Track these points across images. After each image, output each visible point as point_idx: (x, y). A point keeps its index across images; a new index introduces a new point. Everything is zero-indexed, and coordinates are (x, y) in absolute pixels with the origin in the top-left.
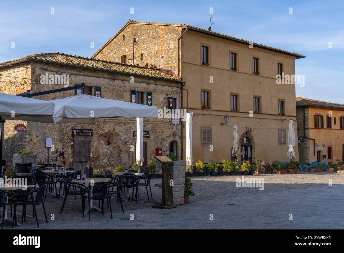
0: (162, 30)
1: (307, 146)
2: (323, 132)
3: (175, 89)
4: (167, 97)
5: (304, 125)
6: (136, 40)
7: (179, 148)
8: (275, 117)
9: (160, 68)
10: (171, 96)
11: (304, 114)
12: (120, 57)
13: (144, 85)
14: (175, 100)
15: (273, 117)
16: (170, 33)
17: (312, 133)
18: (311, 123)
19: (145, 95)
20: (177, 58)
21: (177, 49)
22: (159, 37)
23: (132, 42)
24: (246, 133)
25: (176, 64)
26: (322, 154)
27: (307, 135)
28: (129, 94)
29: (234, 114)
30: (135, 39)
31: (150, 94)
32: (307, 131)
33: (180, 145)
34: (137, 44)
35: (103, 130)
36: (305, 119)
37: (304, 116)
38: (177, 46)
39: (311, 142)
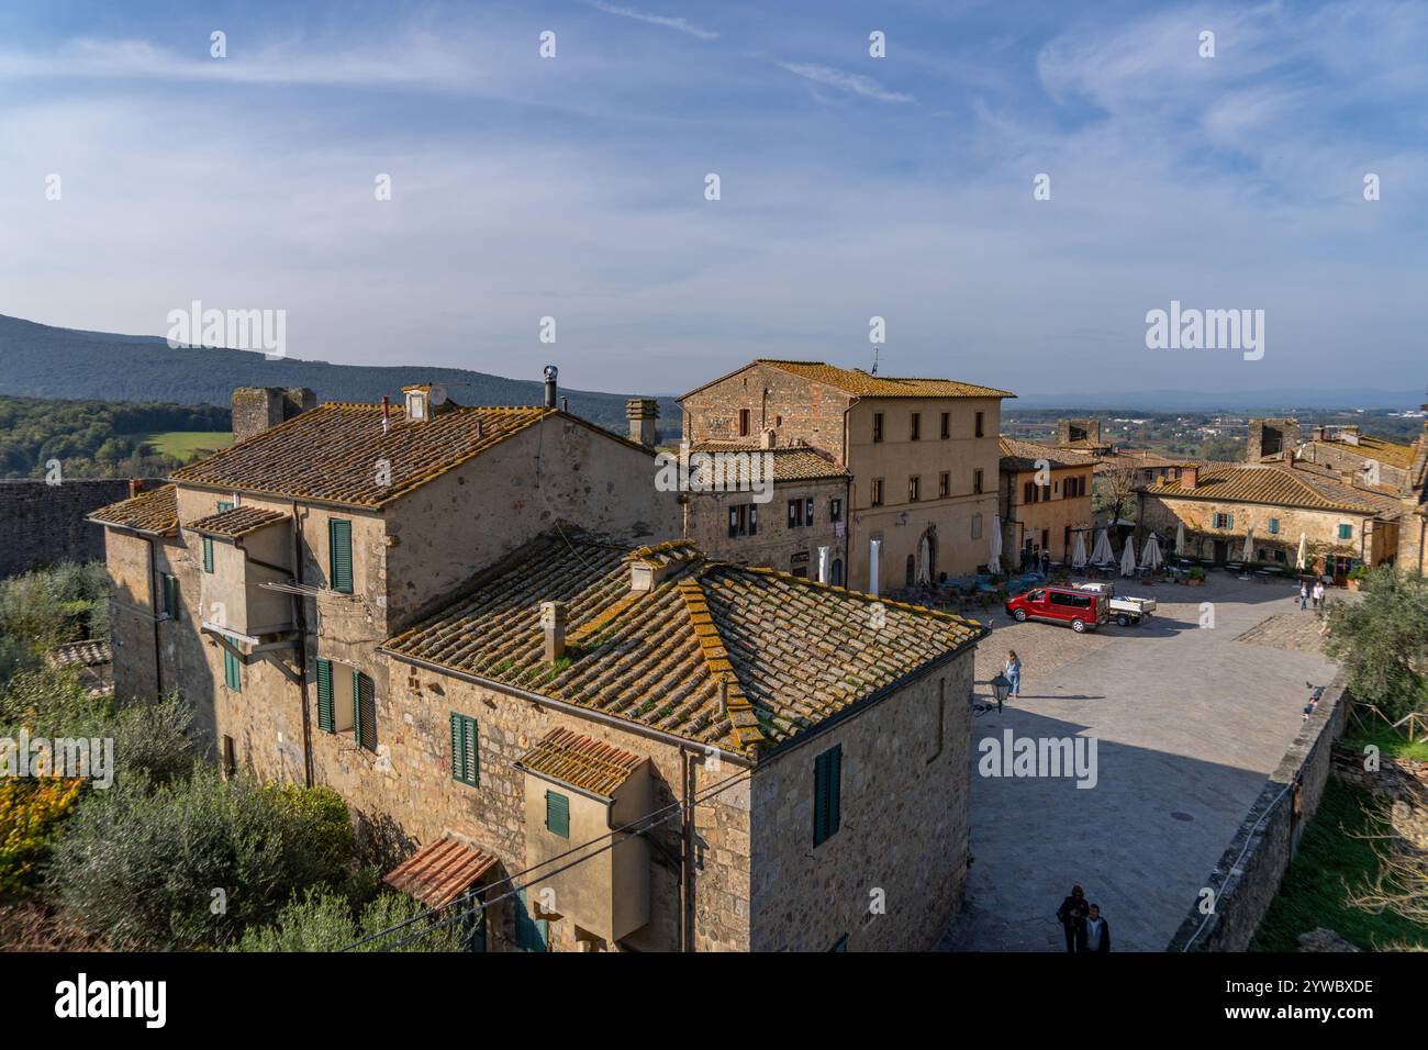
0: (816, 389)
1: (1012, 533)
2: (1036, 507)
3: (840, 485)
4: (830, 500)
5: (1009, 501)
6: (770, 391)
7: (843, 568)
8: (968, 499)
9: (812, 445)
10: (833, 498)
11: (1010, 482)
12: (738, 410)
13: (804, 489)
14: (839, 501)
15: (964, 499)
16: (830, 398)
17: (1021, 514)
18: (1019, 497)
19: (804, 504)
20: (841, 438)
21: (842, 426)
22: (811, 398)
23: (762, 393)
24: (928, 531)
25: (840, 447)
26: (1034, 543)
27: (1012, 516)
28: (786, 505)
29: (913, 506)
30: (766, 391)
31: (810, 501)
32: (1012, 509)
33: (844, 564)
34: (769, 398)
35: (759, 559)
36: (1010, 490)
37: (1010, 487)
38: (842, 420)
39: (1018, 527)
